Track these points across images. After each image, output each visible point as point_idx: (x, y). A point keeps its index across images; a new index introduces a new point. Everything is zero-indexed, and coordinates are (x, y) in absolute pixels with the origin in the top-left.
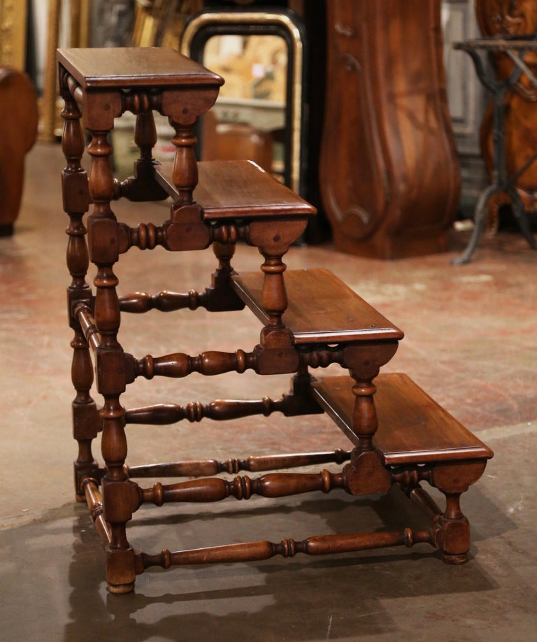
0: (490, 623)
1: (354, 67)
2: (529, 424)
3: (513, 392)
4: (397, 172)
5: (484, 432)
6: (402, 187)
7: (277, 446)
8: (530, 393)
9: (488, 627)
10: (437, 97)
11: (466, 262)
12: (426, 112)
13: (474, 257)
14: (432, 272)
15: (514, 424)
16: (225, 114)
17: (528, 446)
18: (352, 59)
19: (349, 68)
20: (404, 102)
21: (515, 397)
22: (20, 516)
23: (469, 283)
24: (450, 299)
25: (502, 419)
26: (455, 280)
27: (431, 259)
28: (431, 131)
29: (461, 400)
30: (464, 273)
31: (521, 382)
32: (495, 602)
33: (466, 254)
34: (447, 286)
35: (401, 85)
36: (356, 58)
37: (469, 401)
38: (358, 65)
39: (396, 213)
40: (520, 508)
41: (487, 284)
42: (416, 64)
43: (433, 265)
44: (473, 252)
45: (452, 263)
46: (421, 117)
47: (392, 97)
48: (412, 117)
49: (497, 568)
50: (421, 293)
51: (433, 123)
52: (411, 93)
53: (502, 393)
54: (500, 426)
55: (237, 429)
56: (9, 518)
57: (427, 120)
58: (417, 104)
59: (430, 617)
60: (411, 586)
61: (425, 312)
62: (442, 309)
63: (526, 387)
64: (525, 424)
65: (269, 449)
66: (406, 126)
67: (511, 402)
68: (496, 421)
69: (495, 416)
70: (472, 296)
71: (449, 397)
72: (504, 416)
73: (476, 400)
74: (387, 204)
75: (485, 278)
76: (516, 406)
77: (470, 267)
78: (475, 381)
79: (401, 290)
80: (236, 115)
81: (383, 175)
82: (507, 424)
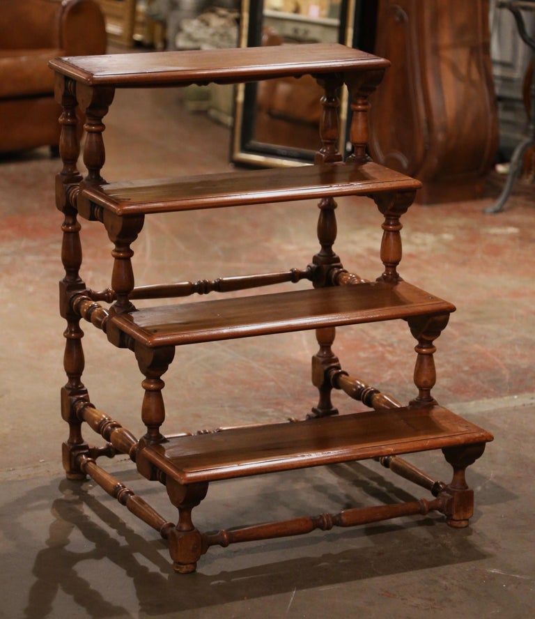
0: (435, 604)
1: (401, 17)
2: (516, 397)
3: (508, 361)
4: (437, 122)
5: (473, 403)
6: (440, 137)
7: (280, 407)
8: (524, 363)
9: (432, 608)
10: (480, 50)
11: (497, 212)
12: (469, 64)
13: (506, 206)
14: (463, 221)
15: (501, 397)
16: (296, 31)
17: (509, 421)
18: (401, 10)
19: (397, 19)
20: (447, 54)
21: (509, 367)
22: (37, 466)
23: (495, 235)
24: (473, 252)
25: (492, 390)
26: (484, 231)
27: (465, 205)
28: (472, 83)
29: (459, 367)
30: (494, 224)
31: (518, 351)
32: (444, 583)
33: (497, 204)
34: (474, 237)
35: (446, 38)
36: (403, 9)
37: (466, 368)
38: (406, 17)
39: (434, 161)
40: (487, 487)
41: (512, 237)
42: (461, 17)
43: (465, 213)
44: (505, 201)
45: (483, 212)
46: (463, 70)
47: (436, 50)
48: (454, 69)
49: (453, 548)
50: (448, 245)
51: (475, 75)
52: (455, 46)
53: (498, 361)
54: (488, 398)
55: (247, 386)
56: (27, 468)
57: (469, 72)
58: (461, 56)
59: (383, 595)
60: (372, 562)
61: (447, 266)
62: (464, 264)
63: (523, 356)
64: (511, 397)
65: (272, 410)
66: (448, 78)
67: (505, 372)
68: (486, 392)
69: (486, 386)
70: (495, 250)
71: (448, 362)
72: (496, 387)
73: (473, 368)
74: (426, 152)
75: (512, 230)
76: (508, 377)
77: (501, 217)
78: (477, 346)
79: (430, 239)
80: (306, 32)
81: (424, 125)
82: (496, 396)
